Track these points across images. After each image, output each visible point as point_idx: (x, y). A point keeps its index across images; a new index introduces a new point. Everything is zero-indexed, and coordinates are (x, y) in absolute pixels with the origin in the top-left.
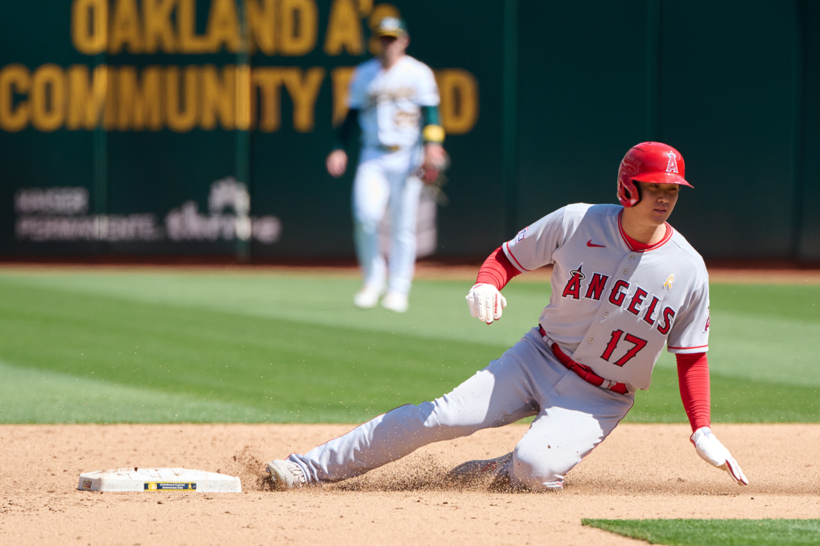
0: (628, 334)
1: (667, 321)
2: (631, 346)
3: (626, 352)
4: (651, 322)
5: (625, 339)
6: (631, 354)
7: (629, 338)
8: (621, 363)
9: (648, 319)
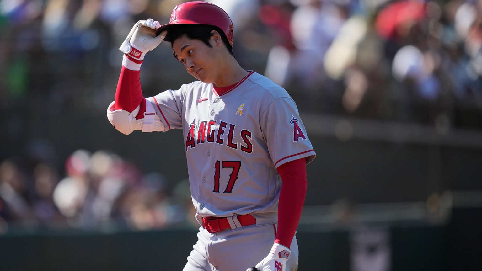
0: (223, 162)
1: (247, 141)
2: (230, 170)
3: (229, 177)
4: (235, 146)
5: (223, 167)
6: (233, 178)
7: (226, 164)
8: (229, 189)
9: (231, 144)
